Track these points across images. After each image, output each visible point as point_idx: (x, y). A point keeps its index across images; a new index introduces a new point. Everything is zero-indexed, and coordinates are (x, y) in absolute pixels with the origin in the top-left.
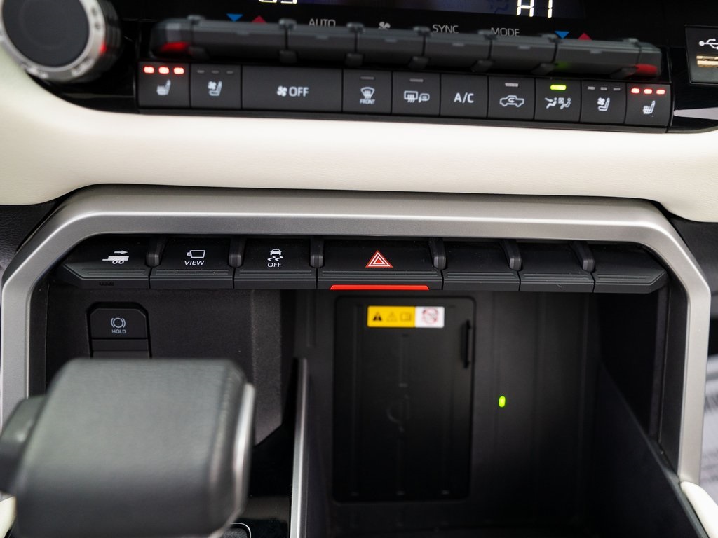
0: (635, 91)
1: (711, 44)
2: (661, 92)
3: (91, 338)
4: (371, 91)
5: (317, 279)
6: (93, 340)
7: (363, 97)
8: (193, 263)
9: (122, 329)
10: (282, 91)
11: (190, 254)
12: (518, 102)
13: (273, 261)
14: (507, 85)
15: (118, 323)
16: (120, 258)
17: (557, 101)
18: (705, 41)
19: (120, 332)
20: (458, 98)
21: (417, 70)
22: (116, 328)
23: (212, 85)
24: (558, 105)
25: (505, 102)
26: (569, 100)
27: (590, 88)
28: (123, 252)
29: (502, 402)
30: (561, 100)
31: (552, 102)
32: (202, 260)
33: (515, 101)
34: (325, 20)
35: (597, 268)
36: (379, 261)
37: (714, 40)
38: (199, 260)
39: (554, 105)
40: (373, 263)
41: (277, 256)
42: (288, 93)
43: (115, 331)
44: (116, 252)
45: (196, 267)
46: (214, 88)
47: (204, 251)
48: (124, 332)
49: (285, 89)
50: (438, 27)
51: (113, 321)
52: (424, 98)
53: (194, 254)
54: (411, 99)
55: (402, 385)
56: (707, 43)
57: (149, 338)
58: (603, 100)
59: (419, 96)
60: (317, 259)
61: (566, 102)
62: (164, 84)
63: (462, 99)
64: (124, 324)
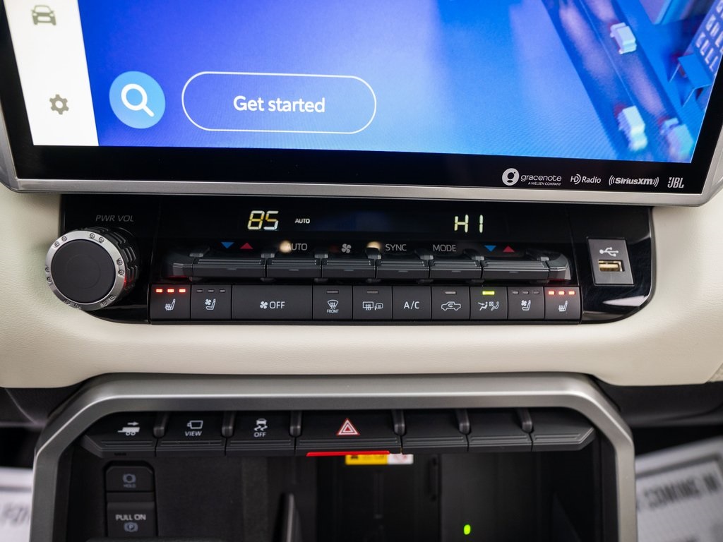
0: (551, 293)
1: (609, 252)
2: (571, 293)
3: (106, 492)
4: (336, 302)
5: (295, 448)
6: (108, 494)
7: (330, 308)
8: (192, 434)
9: (132, 483)
10: (264, 305)
11: (190, 425)
12: (456, 307)
13: (259, 431)
14: (447, 293)
15: (129, 478)
16: (131, 430)
17: (488, 304)
18: (604, 250)
19: (130, 486)
20: (407, 305)
21: (373, 284)
22: (127, 483)
23: (208, 302)
24: (489, 308)
25: (445, 307)
26: (498, 303)
27: (514, 292)
28: (135, 424)
29: (467, 530)
30: (491, 304)
31: (484, 306)
32: (199, 430)
33: (454, 306)
34: (299, 244)
35: (535, 429)
36: (348, 429)
37: (611, 249)
38: (197, 430)
39: (485, 307)
40: (343, 432)
41: (262, 425)
42: (268, 306)
43: (126, 486)
44: (130, 424)
45: (195, 438)
46: (209, 304)
47: (202, 422)
48: (134, 486)
49: (266, 303)
50: (390, 246)
51: (125, 478)
52: (379, 307)
53: (194, 425)
54: (368, 307)
55: (378, 517)
56: (606, 251)
57: (154, 490)
58: (526, 302)
59: (375, 305)
60: (296, 428)
61: (495, 305)
62: (170, 302)
63: (410, 306)
64: (134, 479)
